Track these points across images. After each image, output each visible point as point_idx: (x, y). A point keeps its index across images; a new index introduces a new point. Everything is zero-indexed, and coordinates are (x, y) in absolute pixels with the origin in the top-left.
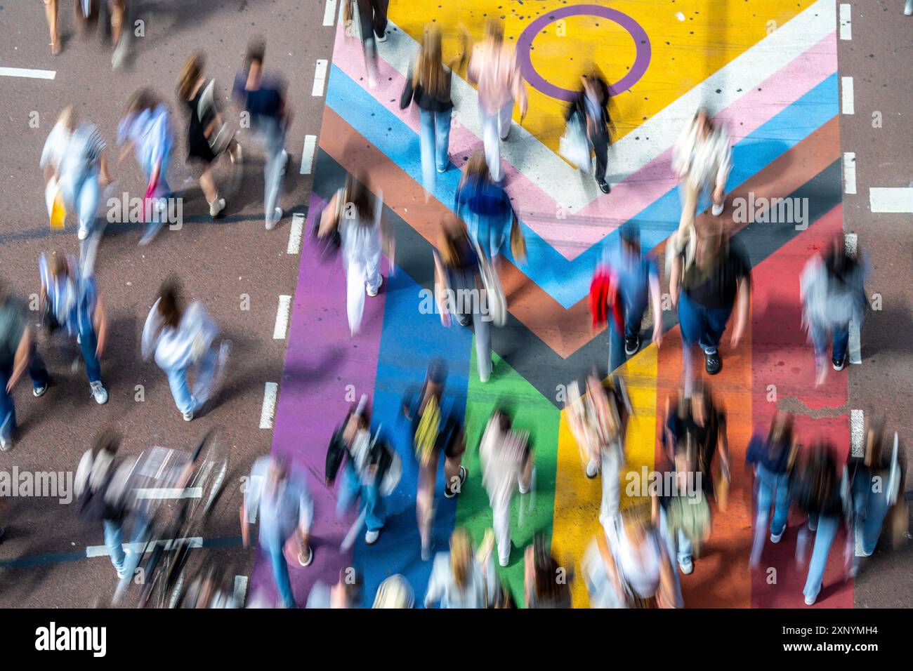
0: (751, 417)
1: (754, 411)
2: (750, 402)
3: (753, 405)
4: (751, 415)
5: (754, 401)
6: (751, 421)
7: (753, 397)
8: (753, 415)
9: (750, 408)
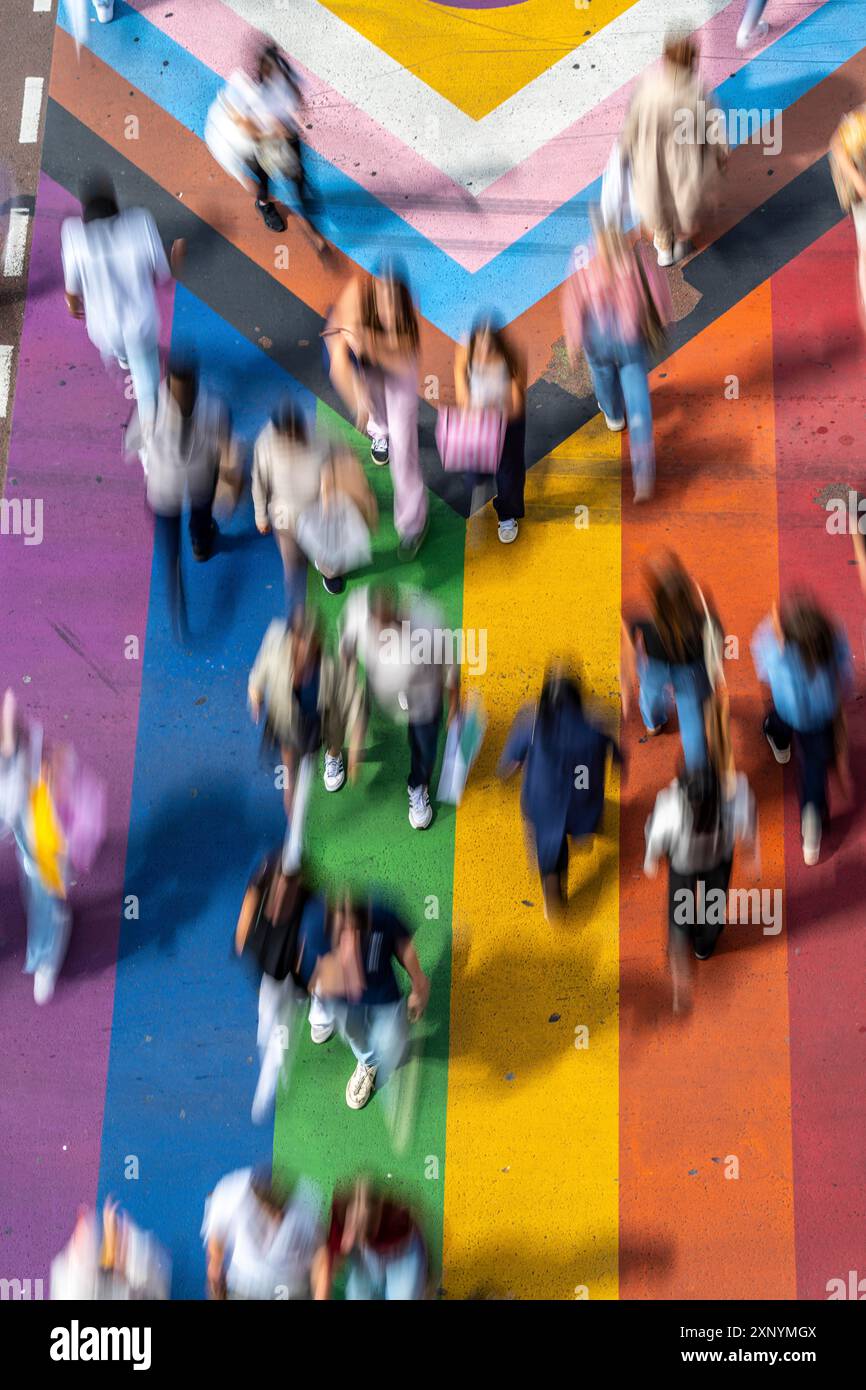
0: (776, 519)
1: (780, 509)
2: (773, 495)
3: (779, 500)
4: (776, 515)
5: (780, 492)
6: (776, 526)
7: (778, 485)
8: (779, 514)
9: (775, 505)
